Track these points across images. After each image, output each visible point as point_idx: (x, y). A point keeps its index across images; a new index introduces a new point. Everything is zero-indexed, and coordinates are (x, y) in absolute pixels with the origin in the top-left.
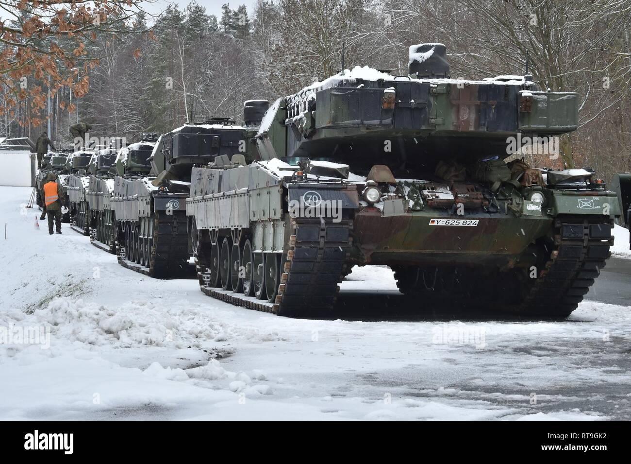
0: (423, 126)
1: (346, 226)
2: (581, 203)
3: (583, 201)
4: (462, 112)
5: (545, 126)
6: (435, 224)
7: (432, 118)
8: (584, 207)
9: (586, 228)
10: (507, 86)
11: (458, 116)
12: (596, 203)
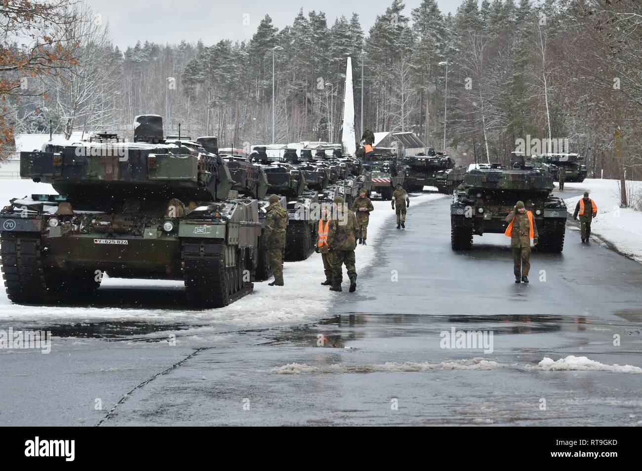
0: (83, 177)
2: (196, 229)
3: (198, 228)
4: (107, 168)
5: (167, 177)
6: (98, 242)
7: (88, 172)
8: (199, 232)
9: (202, 247)
10: (139, 150)
11: (105, 171)
12: (207, 230)
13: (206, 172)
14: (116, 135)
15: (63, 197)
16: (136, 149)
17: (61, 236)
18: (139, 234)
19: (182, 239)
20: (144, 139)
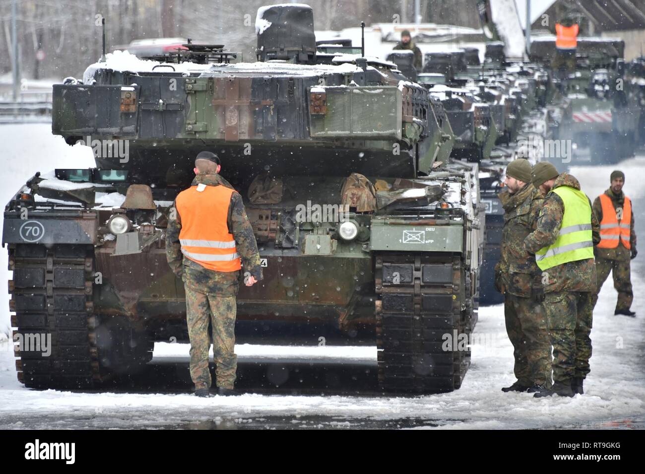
0: (178, 134)
1: (82, 267)
2: (406, 235)
3: (410, 233)
4: (228, 114)
7: (189, 124)
8: (410, 241)
9: (417, 270)
10: (291, 79)
11: (224, 121)
12: (429, 235)
13: (414, 119)
14: (222, 47)
15: (119, 175)
16: (285, 76)
17: (140, 252)
18: (289, 245)
19: (376, 254)
20: (279, 54)
